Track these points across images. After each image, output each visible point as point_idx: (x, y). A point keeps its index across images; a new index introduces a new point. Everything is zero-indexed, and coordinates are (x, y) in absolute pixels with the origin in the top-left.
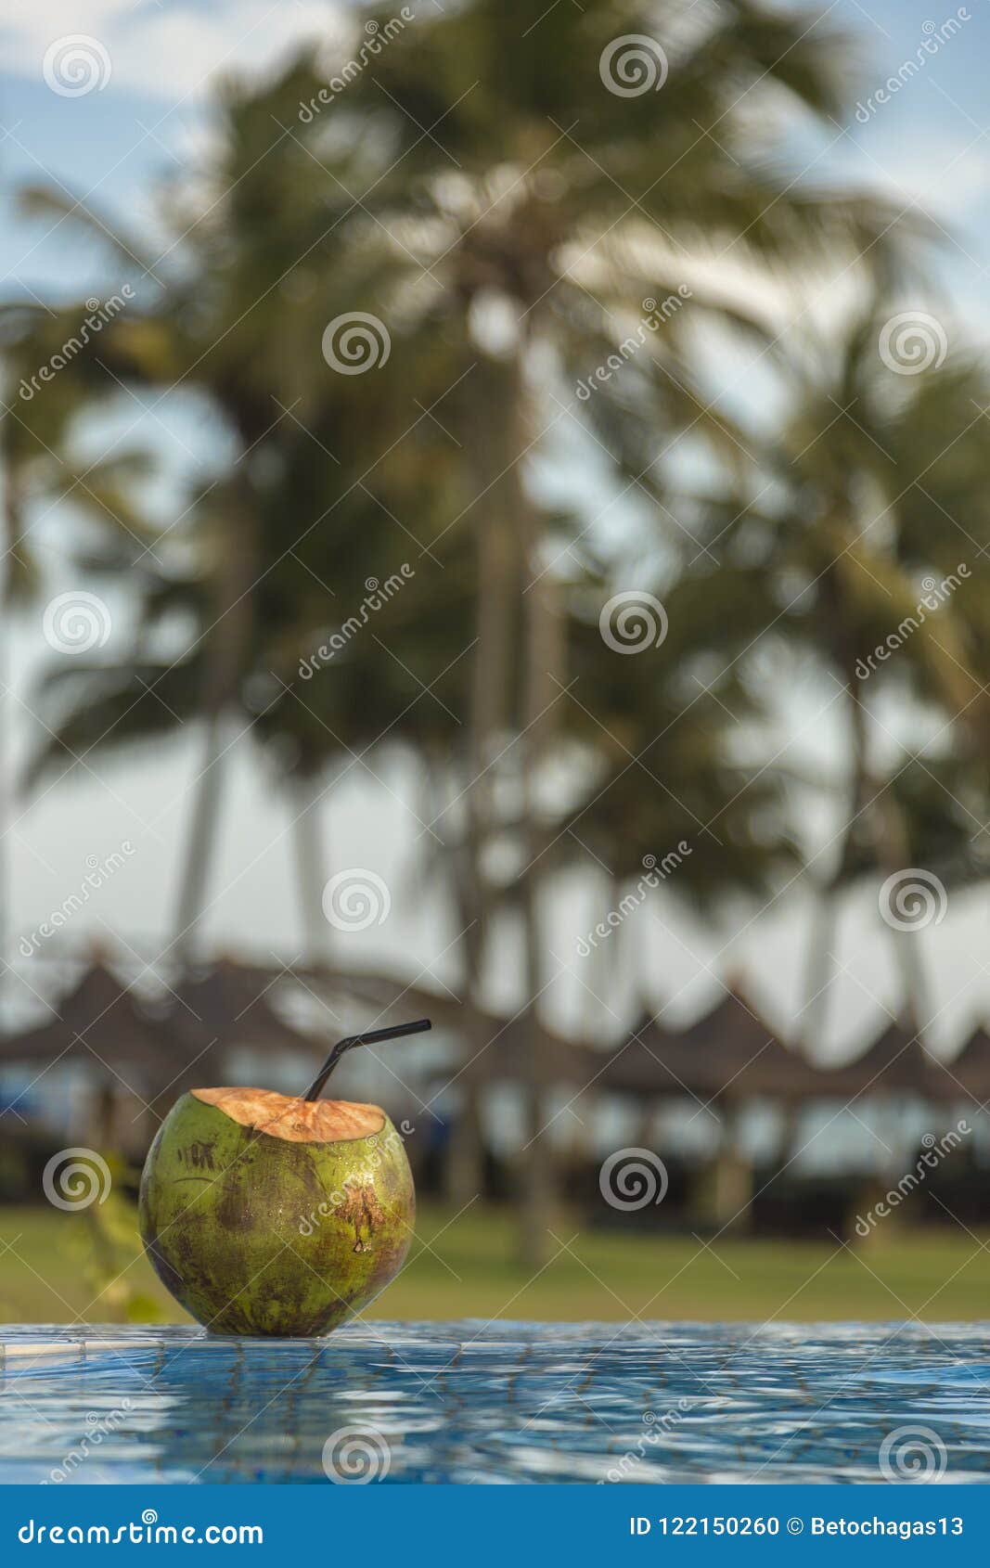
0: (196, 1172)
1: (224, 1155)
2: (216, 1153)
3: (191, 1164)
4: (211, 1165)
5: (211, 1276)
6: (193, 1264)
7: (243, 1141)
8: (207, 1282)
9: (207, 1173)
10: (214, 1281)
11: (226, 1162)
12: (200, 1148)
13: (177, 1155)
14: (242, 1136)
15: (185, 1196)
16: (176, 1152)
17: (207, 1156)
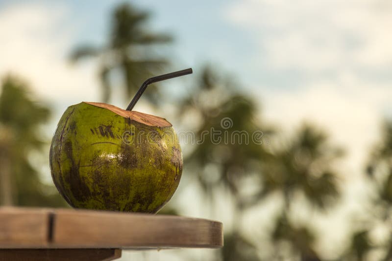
0: (103, 139)
1: (119, 131)
2: (115, 130)
3: (100, 135)
4: (113, 136)
5: (111, 191)
6: (99, 186)
7: (127, 124)
8: (107, 194)
9: (111, 139)
10: (111, 194)
11: (120, 134)
12: (105, 128)
13: (91, 132)
14: (126, 122)
15: (99, 152)
16: (90, 130)
17: (109, 131)
